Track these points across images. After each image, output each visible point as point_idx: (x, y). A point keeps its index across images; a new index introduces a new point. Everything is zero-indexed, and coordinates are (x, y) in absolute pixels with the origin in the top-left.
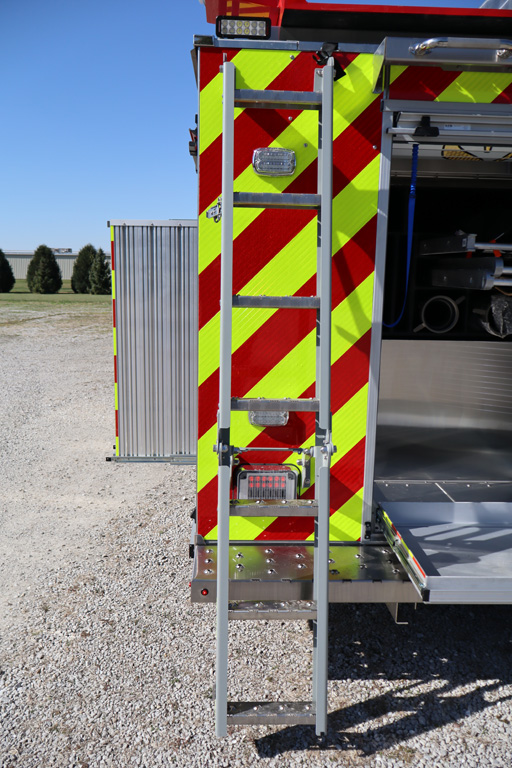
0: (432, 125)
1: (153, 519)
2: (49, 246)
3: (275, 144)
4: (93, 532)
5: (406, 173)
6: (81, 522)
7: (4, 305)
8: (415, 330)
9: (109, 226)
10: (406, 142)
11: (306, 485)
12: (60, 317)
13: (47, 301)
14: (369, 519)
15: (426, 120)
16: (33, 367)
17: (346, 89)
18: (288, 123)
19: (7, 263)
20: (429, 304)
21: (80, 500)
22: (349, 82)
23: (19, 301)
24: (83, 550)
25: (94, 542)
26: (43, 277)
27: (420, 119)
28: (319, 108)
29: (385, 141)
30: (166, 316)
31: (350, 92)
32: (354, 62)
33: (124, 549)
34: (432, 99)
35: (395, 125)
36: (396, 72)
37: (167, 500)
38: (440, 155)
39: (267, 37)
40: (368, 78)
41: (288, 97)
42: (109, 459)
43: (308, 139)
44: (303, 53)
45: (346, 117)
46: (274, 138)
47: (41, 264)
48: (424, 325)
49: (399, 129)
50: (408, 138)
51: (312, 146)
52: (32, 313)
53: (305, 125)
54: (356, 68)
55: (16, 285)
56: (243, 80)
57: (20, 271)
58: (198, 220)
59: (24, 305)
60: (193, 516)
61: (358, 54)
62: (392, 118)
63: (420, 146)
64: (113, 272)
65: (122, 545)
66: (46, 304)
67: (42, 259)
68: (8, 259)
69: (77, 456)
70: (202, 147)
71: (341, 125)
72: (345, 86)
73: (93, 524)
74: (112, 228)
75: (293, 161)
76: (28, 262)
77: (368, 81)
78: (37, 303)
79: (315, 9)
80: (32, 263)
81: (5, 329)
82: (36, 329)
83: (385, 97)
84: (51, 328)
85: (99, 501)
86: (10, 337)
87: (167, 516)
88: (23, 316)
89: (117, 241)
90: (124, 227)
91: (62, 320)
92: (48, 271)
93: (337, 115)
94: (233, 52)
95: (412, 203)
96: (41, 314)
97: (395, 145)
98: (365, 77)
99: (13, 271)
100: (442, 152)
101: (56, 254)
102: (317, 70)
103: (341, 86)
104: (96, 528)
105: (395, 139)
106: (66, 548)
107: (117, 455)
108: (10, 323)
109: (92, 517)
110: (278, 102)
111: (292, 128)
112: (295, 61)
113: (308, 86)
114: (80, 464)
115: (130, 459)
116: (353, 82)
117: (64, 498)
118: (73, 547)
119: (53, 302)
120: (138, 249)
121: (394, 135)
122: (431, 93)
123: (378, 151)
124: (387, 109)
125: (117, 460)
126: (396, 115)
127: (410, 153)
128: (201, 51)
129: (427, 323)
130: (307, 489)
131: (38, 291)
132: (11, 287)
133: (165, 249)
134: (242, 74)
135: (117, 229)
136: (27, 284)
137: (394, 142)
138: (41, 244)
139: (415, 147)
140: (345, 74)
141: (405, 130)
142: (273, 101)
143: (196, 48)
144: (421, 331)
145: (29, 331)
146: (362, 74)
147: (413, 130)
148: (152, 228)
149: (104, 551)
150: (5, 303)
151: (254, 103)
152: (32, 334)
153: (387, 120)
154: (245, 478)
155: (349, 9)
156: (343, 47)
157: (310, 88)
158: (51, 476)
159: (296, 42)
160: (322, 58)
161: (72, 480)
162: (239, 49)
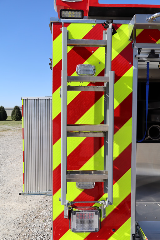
0: (155, 53)
1: (41, 214)
2: (18, 106)
3: (86, 63)
4: (16, 221)
5: (144, 77)
6: (12, 215)
7: (3, 125)
8: (146, 139)
9: (21, 99)
10: (144, 61)
11: (104, 217)
12: (20, 128)
13: (16, 123)
14: (134, 233)
15: (153, 51)
16: (7, 146)
17: (117, 39)
18: (91, 54)
19: (5, 111)
20: (151, 128)
21: (14, 204)
22: (118, 36)
23: (8, 123)
24: (10, 231)
25: (16, 227)
26: (16, 116)
27: (150, 51)
28: (106, 46)
29: (135, 61)
30: (44, 134)
31: (119, 40)
32: (120, 28)
33: (27, 230)
34: (155, 42)
35: (139, 54)
36: (139, 32)
37: (48, 204)
38: (158, 67)
39: (82, 18)
40: (126, 34)
41: (91, 43)
42: (20, 194)
43: (100, 60)
44: (98, 24)
45: (117, 51)
46: (86, 60)
47: (16, 111)
48: (149, 137)
49: (140, 55)
50: (145, 59)
51: (102, 63)
52: (11, 127)
53: (99, 55)
54: (121, 30)
55: (8, 118)
56: (72, 36)
57: (9, 114)
58: (52, 96)
59: (9, 124)
60: (51, 229)
61: (122, 24)
62: (137, 51)
63: (150, 63)
64: (23, 117)
65: (27, 228)
66: (16, 124)
67: (16, 110)
68: (6, 110)
69: (16, 183)
70: (54, 65)
71: (115, 54)
72: (116, 38)
73: (17, 217)
74: (23, 100)
75: (94, 70)
76: (12, 111)
77: (126, 36)
78: (13, 124)
79: (102, 6)
80: (13, 111)
81: (1, 133)
82: (11, 133)
83: (134, 42)
84: (16, 132)
85: (21, 205)
86: (2, 135)
87: (47, 212)
88: (8, 128)
89: (25, 105)
90: (27, 100)
91: (20, 129)
92: (18, 113)
93: (113, 50)
94: (67, 24)
95: (147, 87)
96: (14, 127)
97: (140, 63)
98: (125, 34)
99: (7, 114)
100: (159, 66)
101: (20, 108)
102: (104, 31)
103: (115, 38)
104: (18, 219)
105: (139, 60)
106: (3, 230)
107: (24, 192)
108: (3, 131)
109: (17, 213)
110: (87, 44)
111: (94, 56)
112: (94, 28)
113: (101, 37)
114: (16, 187)
115: (29, 194)
116: (120, 36)
117: (7, 203)
118: (6, 230)
119: (19, 123)
120: (33, 108)
121: (139, 58)
122: (154, 40)
123: (132, 64)
124: (135, 47)
125: (24, 194)
126: (139, 50)
127: (146, 67)
128: (53, 24)
129: (150, 136)
130: (104, 218)
131: (14, 120)
132: (6, 119)
133: (44, 108)
134: (71, 33)
135: (25, 100)
136: (11, 118)
137: (139, 61)
138: (16, 105)
139: (148, 63)
140: (117, 32)
141: (144, 55)
142: (84, 44)
143: (51, 23)
144: (148, 139)
145: (9, 133)
146: (123, 32)
147: (147, 56)
148: (38, 100)
149: (18, 231)
150: (3, 124)
151: (77, 45)
152: (10, 135)
153: (135, 51)
154: (75, 214)
155: (117, 6)
156: (115, 22)
157: (102, 38)
158: (5, 193)
159: (94, 20)
160: (106, 25)
161: (12, 194)
162: (70, 23)
